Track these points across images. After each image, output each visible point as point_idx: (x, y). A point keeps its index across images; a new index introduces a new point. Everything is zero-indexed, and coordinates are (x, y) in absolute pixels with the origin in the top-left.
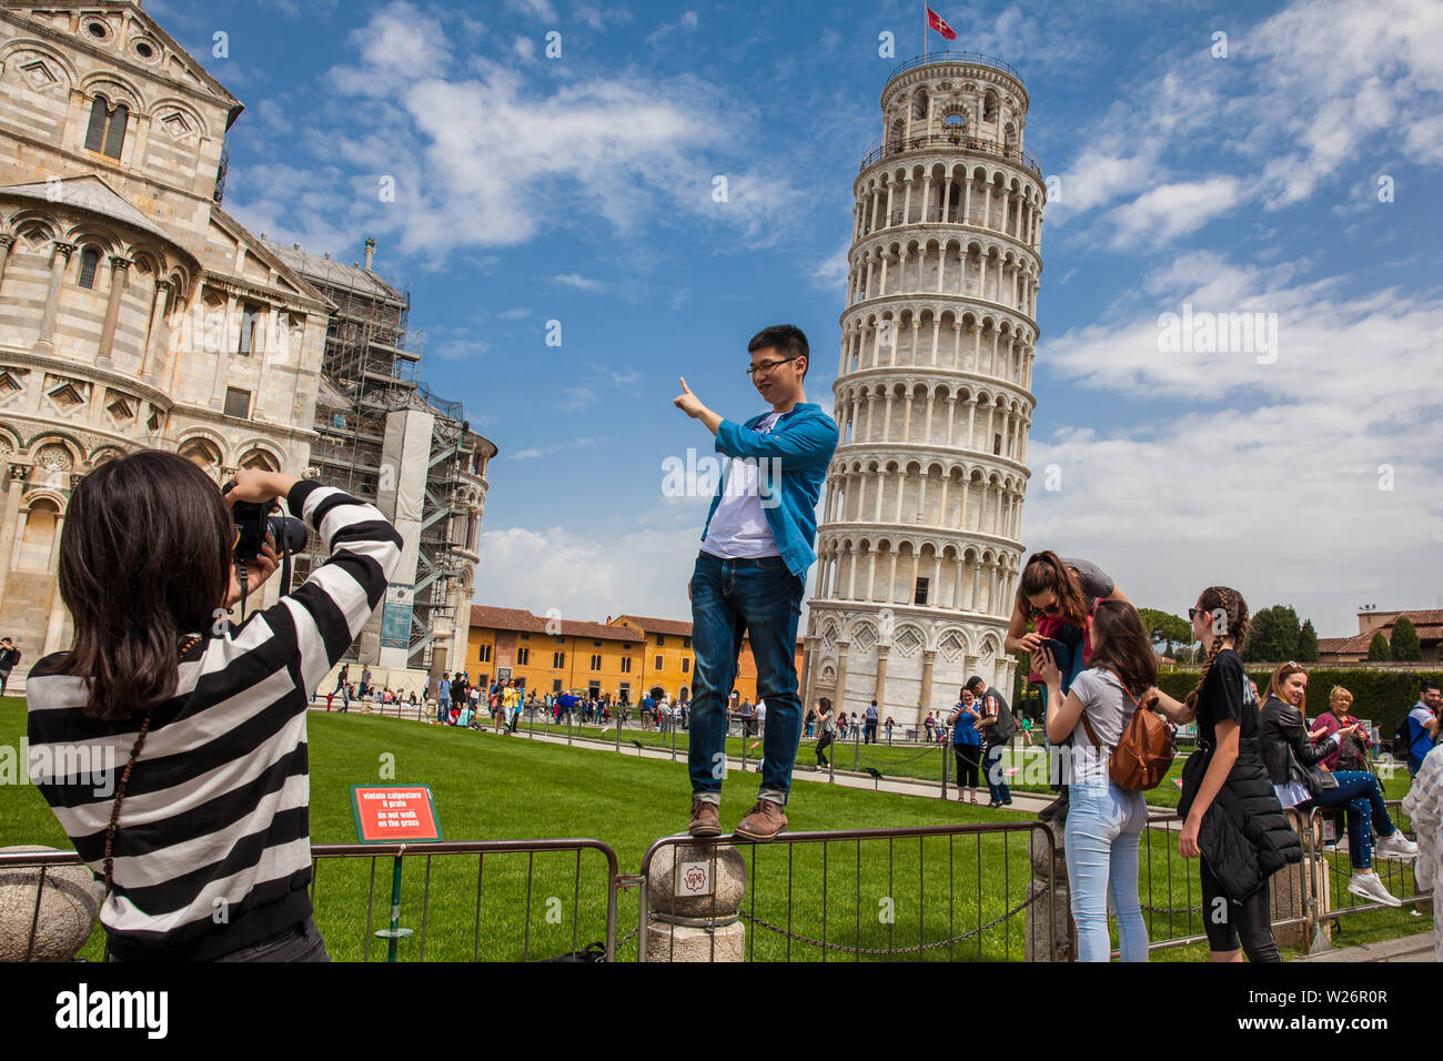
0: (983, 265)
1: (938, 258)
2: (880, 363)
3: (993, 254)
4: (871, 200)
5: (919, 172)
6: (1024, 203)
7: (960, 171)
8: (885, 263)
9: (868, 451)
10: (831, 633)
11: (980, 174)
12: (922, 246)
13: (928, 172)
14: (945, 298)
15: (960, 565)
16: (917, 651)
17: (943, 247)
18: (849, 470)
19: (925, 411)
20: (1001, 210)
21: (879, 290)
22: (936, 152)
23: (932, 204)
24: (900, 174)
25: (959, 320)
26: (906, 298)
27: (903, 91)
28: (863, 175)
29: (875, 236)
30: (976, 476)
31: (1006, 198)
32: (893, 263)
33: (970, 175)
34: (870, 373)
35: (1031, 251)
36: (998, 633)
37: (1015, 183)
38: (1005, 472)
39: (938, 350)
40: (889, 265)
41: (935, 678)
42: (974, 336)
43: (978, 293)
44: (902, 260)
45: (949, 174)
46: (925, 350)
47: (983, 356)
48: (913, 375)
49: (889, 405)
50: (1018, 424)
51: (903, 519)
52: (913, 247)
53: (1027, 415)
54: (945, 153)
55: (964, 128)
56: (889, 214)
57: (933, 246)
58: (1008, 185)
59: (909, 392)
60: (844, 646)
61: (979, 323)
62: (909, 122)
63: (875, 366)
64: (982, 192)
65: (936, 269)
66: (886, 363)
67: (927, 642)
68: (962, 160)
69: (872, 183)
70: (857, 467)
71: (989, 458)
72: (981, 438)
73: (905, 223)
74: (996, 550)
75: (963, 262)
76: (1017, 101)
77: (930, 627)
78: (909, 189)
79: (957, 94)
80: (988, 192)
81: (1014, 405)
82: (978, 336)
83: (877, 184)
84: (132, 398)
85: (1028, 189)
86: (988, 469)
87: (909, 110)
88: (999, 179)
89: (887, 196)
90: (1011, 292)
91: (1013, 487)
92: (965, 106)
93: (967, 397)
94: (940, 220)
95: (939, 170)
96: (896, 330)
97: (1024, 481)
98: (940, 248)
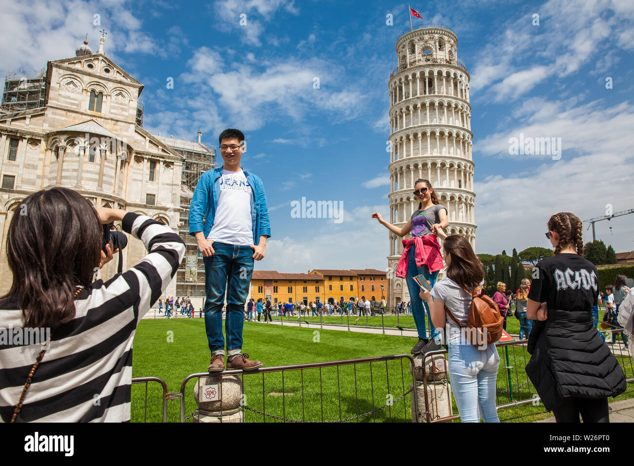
0: (445, 110)
1: (426, 110)
2: (407, 156)
3: (449, 106)
4: (395, 89)
5: (414, 75)
6: (460, 82)
7: (431, 73)
8: (404, 114)
11: (440, 73)
12: (419, 105)
13: (418, 75)
14: (431, 126)
17: (428, 105)
18: (398, 201)
19: (427, 173)
20: (450, 86)
21: (403, 126)
22: (420, 66)
23: (421, 88)
24: (407, 77)
25: (438, 134)
26: (415, 127)
27: (404, 44)
28: (391, 80)
29: (399, 104)
30: (452, 198)
31: (452, 81)
32: (408, 114)
33: (436, 74)
34: (403, 160)
35: (465, 102)
37: (455, 74)
38: (464, 195)
39: (430, 148)
40: (406, 115)
42: (445, 140)
43: (444, 122)
44: (411, 112)
45: (427, 74)
46: (425, 148)
47: (449, 148)
48: (421, 159)
49: (412, 172)
50: (468, 174)
52: (415, 107)
53: (471, 170)
54: (424, 66)
55: (431, 55)
56: (404, 94)
57: (423, 105)
58: (452, 76)
59: (420, 166)
61: (447, 134)
62: (408, 56)
63: (405, 157)
64: (442, 80)
65: (426, 114)
66: (409, 155)
68: (432, 69)
69: (395, 83)
70: (401, 199)
71: (457, 190)
72: (453, 182)
73: (411, 97)
74: (464, 228)
75: (437, 110)
76: (452, 40)
78: (411, 83)
79: (426, 42)
80: (444, 80)
81: (465, 167)
82: (447, 140)
83: (398, 83)
84: (111, 202)
85: (461, 76)
86: (457, 194)
87: (407, 51)
88: (448, 74)
89: (402, 87)
90: (459, 120)
91: (469, 201)
92: (430, 46)
93: (445, 165)
94: (425, 94)
95: (422, 74)
96: (412, 142)
97: (473, 198)
98: (427, 105)
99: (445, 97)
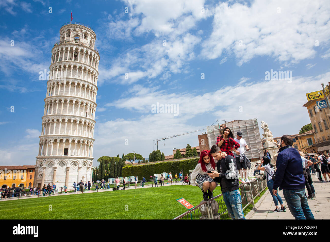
0: (82, 71)
1: (71, 69)
2: (55, 94)
3: (85, 69)
4: (55, 55)
5: (67, 49)
6: (93, 58)
7: (77, 49)
8: (57, 70)
9: (52, 116)
10: (41, 165)
11: (82, 50)
12: (67, 66)
13: (69, 49)
14: (72, 79)
15: (76, 144)
16: (65, 167)
18: (47, 121)
19: (67, 106)
20: (87, 59)
21: (56, 76)
23: (70, 56)
24: (62, 49)
25: (76, 84)
26: (62, 78)
27: (64, 30)
28: (53, 49)
29: (55, 63)
30: (80, 122)
31: (89, 56)
32: (59, 70)
33: (79, 50)
34: (53, 97)
35: (95, 69)
36: (87, 161)
37: (91, 53)
38: (88, 121)
39: (70, 91)
41: (70, 174)
42: (80, 88)
43: (81, 78)
44: (62, 69)
45: (74, 49)
46: (67, 91)
47: (82, 93)
48: (63, 97)
49: (57, 105)
50: (91, 109)
51: (61, 133)
52: (65, 67)
53: (94, 107)
54: (74, 45)
55: (79, 40)
56: (59, 58)
58: (89, 53)
59: (63, 101)
60: (45, 168)
61: (81, 85)
62: (66, 37)
63: (54, 95)
65: (71, 72)
66: (57, 94)
67: (67, 165)
68: (78, 47)
69: (55, 51)
70: (49, 120)
71: (84, 118)
72: (82, 113)
73: (63, 60)
74: (86, 140)
75: (77, 70)
76: (93, 36)
77: (68, 161)
78: (64, 52)
79: (77, 32)
80: (84, 54)
81: (90, 105)
82: (81, 88)
83: (57, 51)
85: (94, 55)
86: (83, 120)
87: (66, 35)
88: (87, 52)
89: (58, 54)
90: (90, 78)
91: (90, 125)
92: (79, 35)
93: (78, 103)
94: (72, 60)
95: (72, 49)
96: (60, 86)
97: (93, 123)
98: (71, 67)
99: (83, 64)
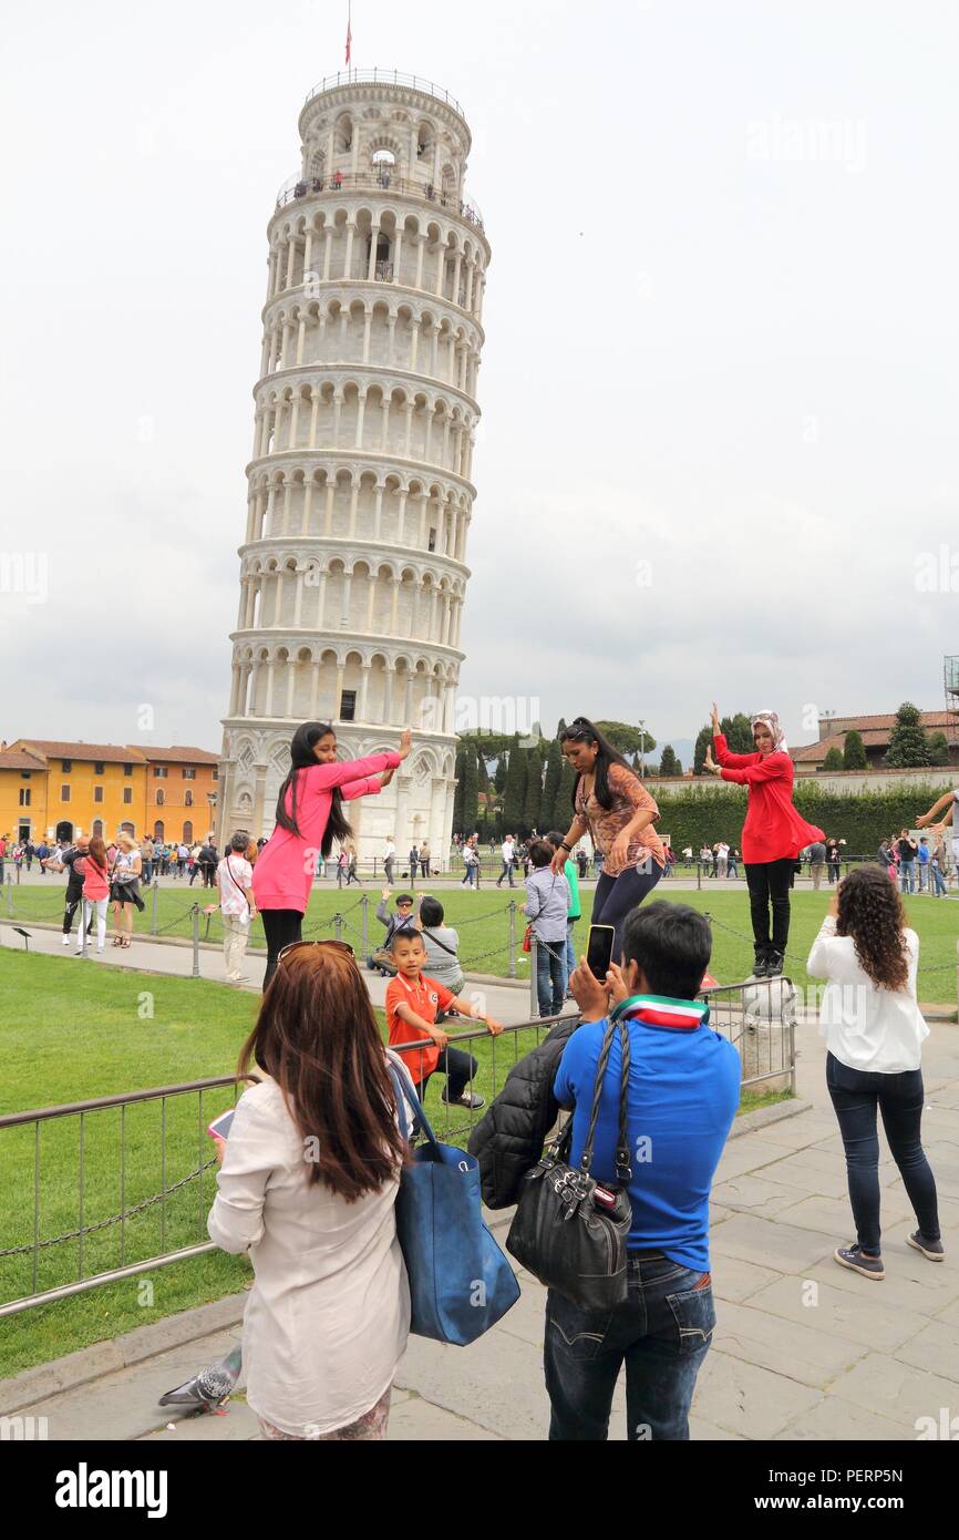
0: (415, 333)
1: (364, 323)
2: (298, 445)
3: (427, 321)
4: (286, 248)
5: (341, 217)
6: (463, 262)
7: (388, 219)
8: (302, 327)
9: (285, 547)
10: (247, 755)
11: (412, 225)
12: (345, 308)
13: (352, 218)
14: (371, 370)
15: (390, 675)
17: (369, 309)
18: (265, 568)
19: (349, 502)
20: (437, 268)
21: (296, 360)
22: (361, 194)
23: (358, 257)
24: (320, 219)
25: (388, 396)
26: (327, 368)
27: (324, 115)
29: (291, 293)
30: (407, 575)
31: (442, 254)
32: (312, 327)
33: (400, 224)
34: (286, 456)
35: (470, 319)
36: (437, 752)
37: (452, 237)
38: (441, 571)
39: (364, 431)
40: (307, 329)
42: (405, 416)
43: (410, 366)
44: (322, 323)
45: (376, 222)
46: (349, 430)
47: (415, 439)
48: (334, 460)
49: (308, 493)
50: (455, 517)
51: (325, 625)
52: (335, 310)
53: (465, 506)
54: (372, 196)
56: (306, 265)
57: (358, 308)
58: (444, 239)
59: (331, 478)
60: (262, 769)
61: (411, 400)
62: (331, 155)
63: (292, 448)
64: (415, 246)
65: (361, 336)
66: (305, 444)
68: (393, 207)
69: (287, 229)
70: (273, 565)
71: (423, 556)
72: (414, 532)
73: (326, 278)
74: (431, 658)
75: (392, 328)
76: (457, 138)
77: (357, 745)
78: (329, 238)
79: (386, 125)
80: (421, 247)
81: (450, 495)
82: (409, 415)
83: (294, 230)
85: (467, 245)
87: (331, 140)
88: (434, 233)
89: (304, 245)
90: (448, 372)
91: (450, 588)
92: (396, 140)
93: (397, 485)
94: (367, 277)
95: (364, 217)
96: (315, 407)
97: (462, 581)
98: (366, 311)
99: (420, 296)
